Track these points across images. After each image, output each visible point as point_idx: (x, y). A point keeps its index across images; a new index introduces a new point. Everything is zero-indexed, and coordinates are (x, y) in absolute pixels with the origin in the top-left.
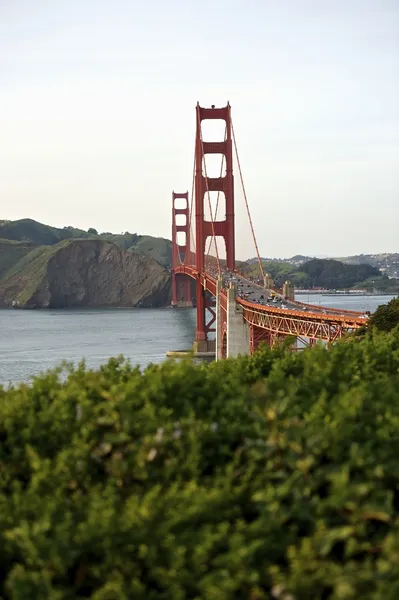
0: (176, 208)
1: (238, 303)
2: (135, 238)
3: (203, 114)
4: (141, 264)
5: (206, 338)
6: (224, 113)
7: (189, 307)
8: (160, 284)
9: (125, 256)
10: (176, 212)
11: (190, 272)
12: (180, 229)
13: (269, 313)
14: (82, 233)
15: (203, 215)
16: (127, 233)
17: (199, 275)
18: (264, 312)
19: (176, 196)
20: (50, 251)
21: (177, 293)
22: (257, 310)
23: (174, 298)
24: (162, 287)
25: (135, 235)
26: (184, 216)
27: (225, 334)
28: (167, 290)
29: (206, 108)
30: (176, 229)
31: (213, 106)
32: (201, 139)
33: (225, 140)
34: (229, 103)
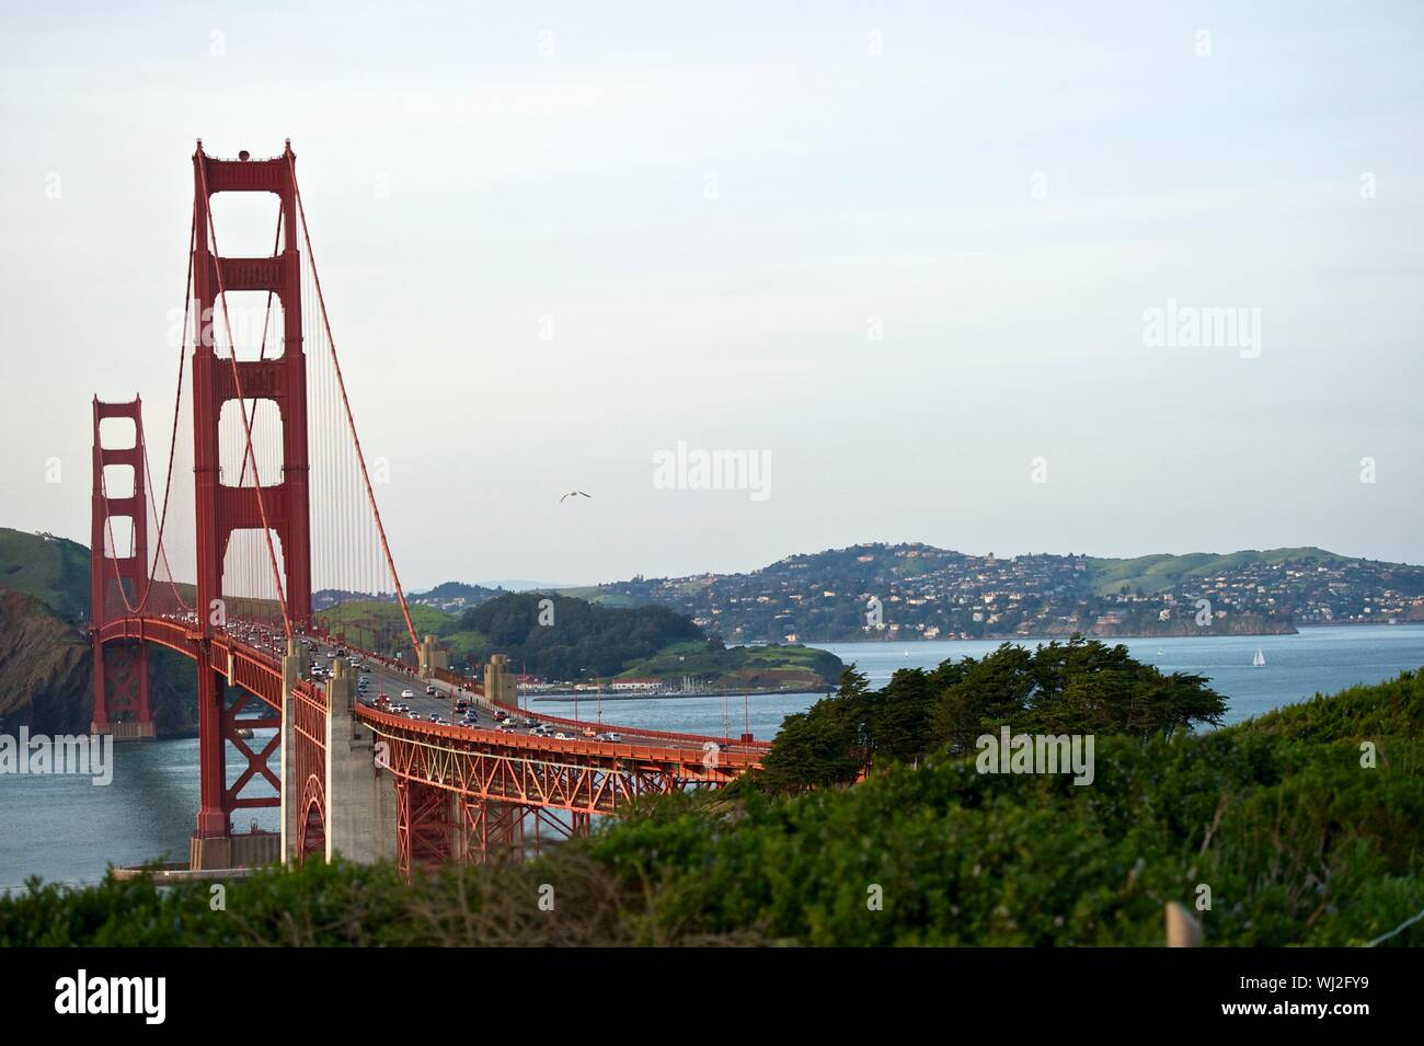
0: (106, 445)
1: (359, 718)
3: (214, 175)
5: (228, 825)
6: (276, 176)
7: (148, 739)
8: (55, 676)
10: (103, 458)
11: (178, 638)
12: (119, 507)
13: (458, 744)
15: (216, 469)
17: (207, 641)
18: (444, 742)
19: (102, 410)
21: (109, 695)
22: (421, 736)
23: (100, 711)
24: (62, 681)
27: (316, 810)
28: (77, 689)
29: (223, 158)
30: (103, 507)
31: (244, 154)
32: (210, 247)
33: (280, 253)
34: (288, 143)
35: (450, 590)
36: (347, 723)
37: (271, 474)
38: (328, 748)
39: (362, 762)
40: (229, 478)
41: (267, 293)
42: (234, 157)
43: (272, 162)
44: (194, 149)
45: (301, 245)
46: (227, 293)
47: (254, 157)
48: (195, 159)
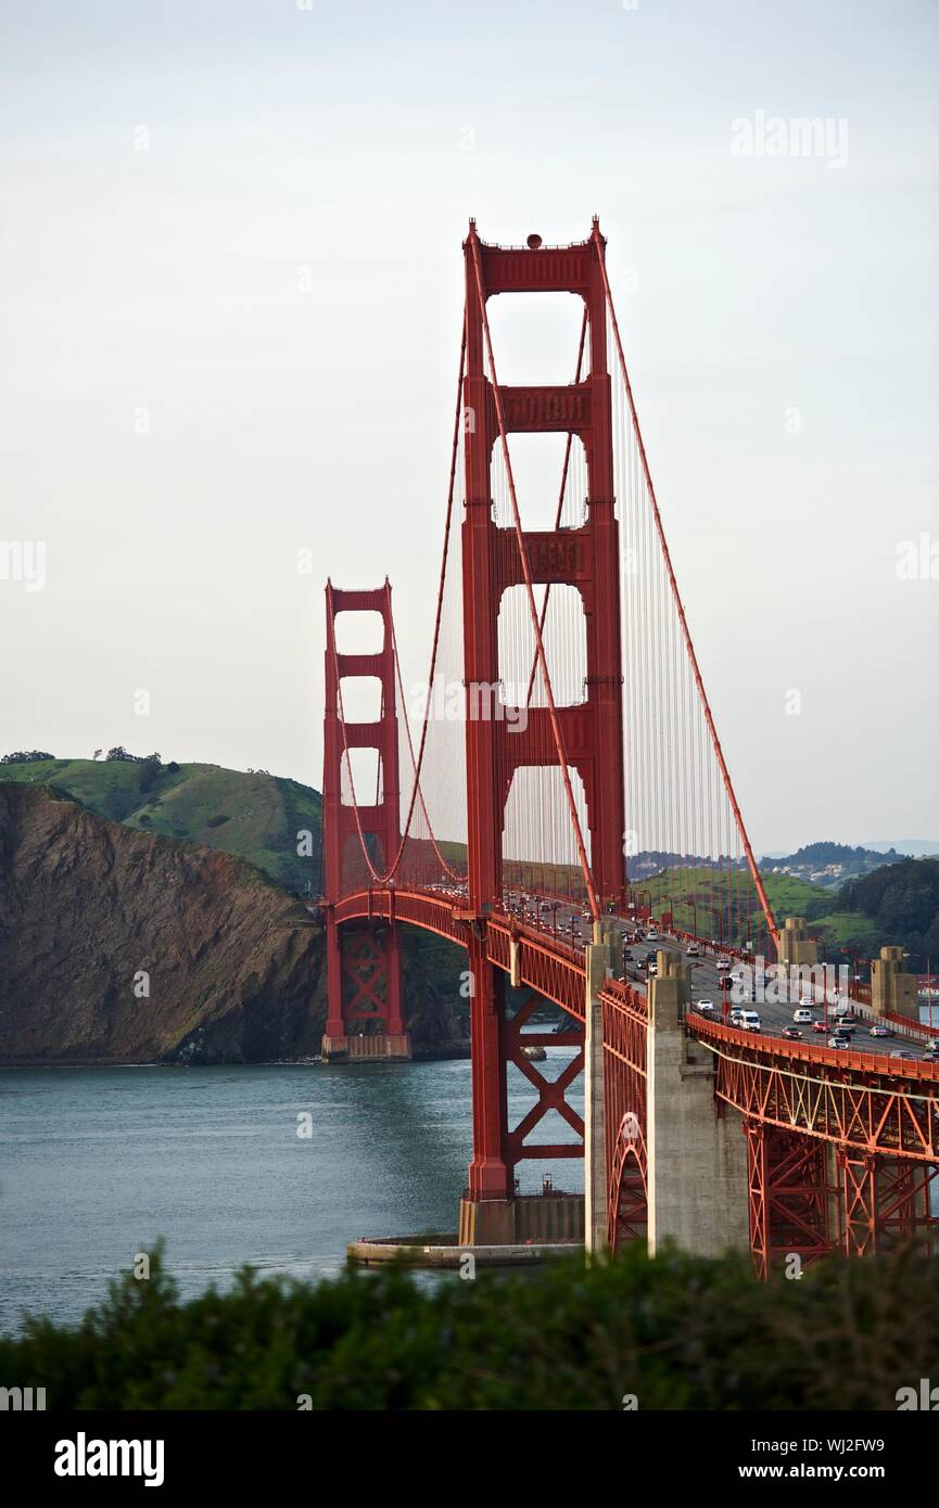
0: (344, 648)
1: (692, 1034)
2: (153, 775)
3: (495, 270)
4: (192, 882)
5: (511, 1183)
6: (576, 270)
7: (400, 1060)
8: (274, 970)
9: (125, 852)
10: (340, 666)
11: (441, 917)
12: (361, 735)
13: (834, 1074)
16: (118, 755)
17: (481, 923)
18: (814, 1070)
19: (339, 601)
21: (347, 997)
22: (781, 1062)
23: (334, 1020)
24: (284, 976)
25: (152, 763)
26: (373, 684)
27: (634, 1164)
28: (303, 990)
29: (505, 245)
30: (340, 736)
31: (534, 240)
32: (487, 371)
33: (583, 379)
34: (596, 223)
35: (822, 853)
36: (676, 1040)
37: (571, 690)
38: (650, 1076)
39: (698, 1097)
41: (565, 435)
42: (521, 243)
43: (574, 250)
44: (466, 233)
45: (613, 367)
46: (510, 436)
47: (548, 243)
48: (467, 247)
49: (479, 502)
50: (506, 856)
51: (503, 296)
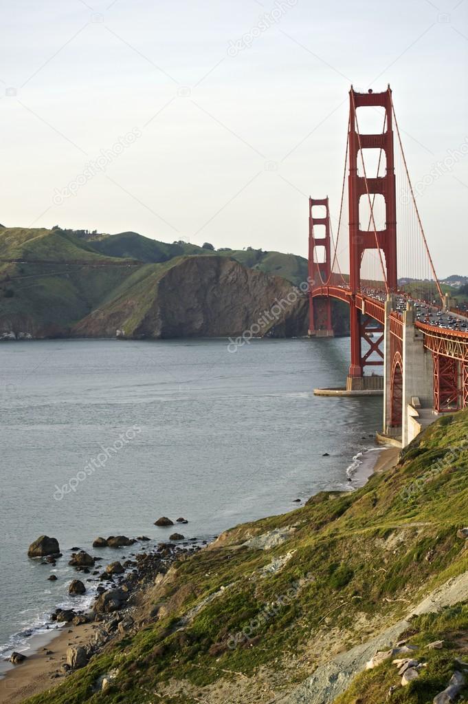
0: (314, 216)
1: (417, 327)
2: (260, 255)
3: (358, 100)
4: (271, 285)
5: (362, 372)
6: (383, 99)
7: (331, 337)
8: (294, 310)
9: (251, 276)
10: (313, 222)
11: (342, 294)
12: (319, 242)
13: (461, 339)
14: (195, 249)
15: (358, 224)
16: (250, 249)
17: (354, 296)
18: (455, 338)
19: (313, 202)
20: (162, 269)
21: (315, 318)
22: (445, 336)
23: (312, 325)
24: (297, 312)
25: (259, 252)
26: (323, 227)
27: (399, 367)
28: (302, 316)
29: (362, 92)
30: (313, 242)
31: (370, 91)
32: (356, 130)
33: (385, 132)
34: (389, 86)
35: (454, 278)
36: (412, 330)
38: (404, 340)
39: (419, 346)
40: (364, 227)
41: (380, 149)
42: (366, 92)
43: (382, 94)
44: (350, 89)
45: (394, 128)
46: (363, 149)
47: (374, 92)
48: (350, 93)
49: (353, 169)
50: (361, 278)
51: (361, 107)
